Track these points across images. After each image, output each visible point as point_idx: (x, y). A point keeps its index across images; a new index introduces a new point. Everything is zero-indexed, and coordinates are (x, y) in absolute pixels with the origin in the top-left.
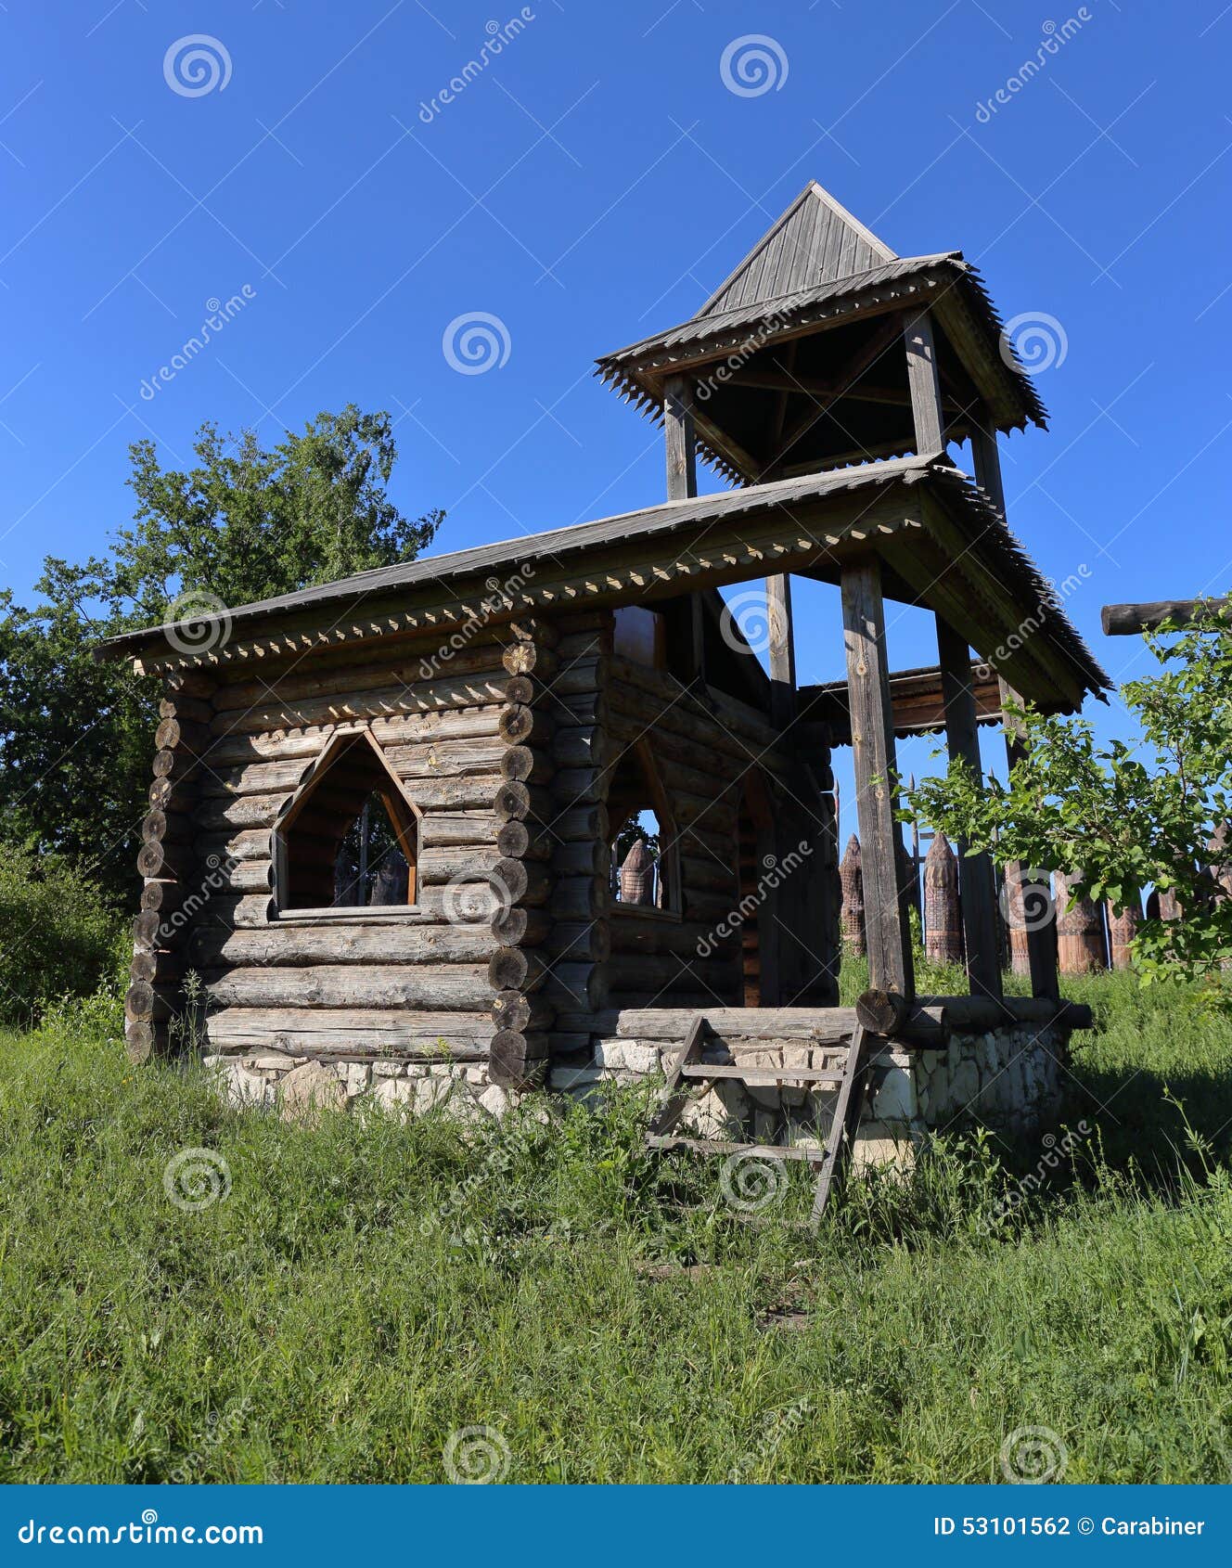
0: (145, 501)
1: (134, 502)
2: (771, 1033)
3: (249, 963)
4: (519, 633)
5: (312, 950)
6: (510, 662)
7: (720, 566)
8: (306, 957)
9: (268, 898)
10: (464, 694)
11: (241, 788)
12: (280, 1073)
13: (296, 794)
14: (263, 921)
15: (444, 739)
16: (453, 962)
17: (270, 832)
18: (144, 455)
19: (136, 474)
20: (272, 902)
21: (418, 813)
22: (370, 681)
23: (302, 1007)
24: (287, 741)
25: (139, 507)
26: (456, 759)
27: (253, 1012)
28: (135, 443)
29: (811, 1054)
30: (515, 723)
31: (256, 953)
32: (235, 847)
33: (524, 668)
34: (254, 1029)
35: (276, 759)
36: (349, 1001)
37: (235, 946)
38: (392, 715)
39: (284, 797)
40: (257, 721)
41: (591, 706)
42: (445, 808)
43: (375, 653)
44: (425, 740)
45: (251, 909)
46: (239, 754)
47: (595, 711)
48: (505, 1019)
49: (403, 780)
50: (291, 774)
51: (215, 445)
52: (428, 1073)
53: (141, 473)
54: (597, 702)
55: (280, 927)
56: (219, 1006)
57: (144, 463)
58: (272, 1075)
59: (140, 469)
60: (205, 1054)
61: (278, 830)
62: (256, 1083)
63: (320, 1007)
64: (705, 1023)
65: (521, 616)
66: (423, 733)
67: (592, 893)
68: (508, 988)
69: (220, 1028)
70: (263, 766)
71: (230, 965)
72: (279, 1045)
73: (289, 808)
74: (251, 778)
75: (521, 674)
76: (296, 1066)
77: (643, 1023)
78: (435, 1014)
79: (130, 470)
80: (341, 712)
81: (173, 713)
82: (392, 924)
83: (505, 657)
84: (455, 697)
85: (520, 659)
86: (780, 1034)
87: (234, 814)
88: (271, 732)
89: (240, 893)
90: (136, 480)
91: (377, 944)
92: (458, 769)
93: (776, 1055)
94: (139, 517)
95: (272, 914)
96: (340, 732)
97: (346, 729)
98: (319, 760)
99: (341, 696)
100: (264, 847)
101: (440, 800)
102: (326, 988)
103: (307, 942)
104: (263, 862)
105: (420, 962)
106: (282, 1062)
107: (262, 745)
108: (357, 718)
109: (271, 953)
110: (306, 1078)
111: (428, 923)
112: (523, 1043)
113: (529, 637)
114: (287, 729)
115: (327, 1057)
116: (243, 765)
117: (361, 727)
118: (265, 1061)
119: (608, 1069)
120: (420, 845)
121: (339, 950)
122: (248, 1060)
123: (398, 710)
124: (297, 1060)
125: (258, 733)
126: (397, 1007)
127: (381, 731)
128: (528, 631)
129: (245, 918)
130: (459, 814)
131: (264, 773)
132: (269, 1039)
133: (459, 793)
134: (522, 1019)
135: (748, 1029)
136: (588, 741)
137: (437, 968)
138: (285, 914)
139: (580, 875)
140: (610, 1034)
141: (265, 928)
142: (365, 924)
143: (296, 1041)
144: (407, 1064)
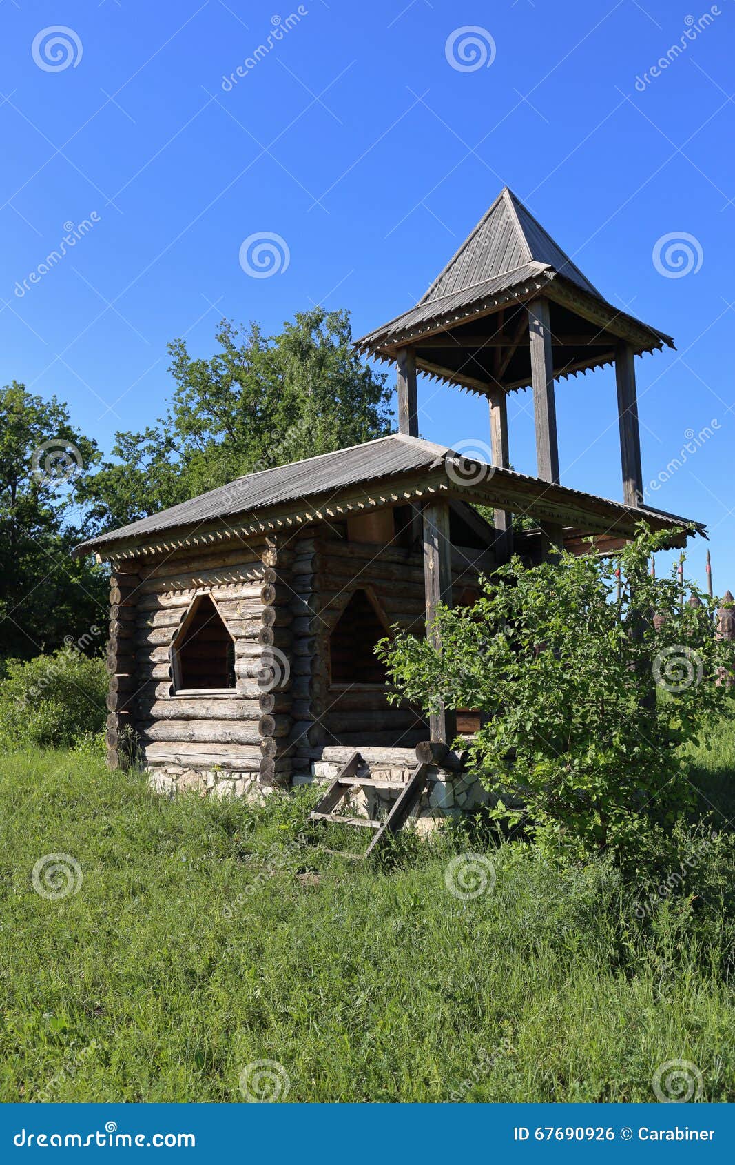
0: (181, 382)
1: (173, 384)
2: (387, 762)
3: (163, 718)
4: (270, 544)
5: (191, 712)
6: (265, 560)
7: (357, 509)
8: (188, 716)
9: (170, 684)
10: (252, 573)
11: (154, 624)
12: (178, 776)
13: (179, 628)
14: (168, 696)
15: (245, 598)
16: (251, 720)
17: (168, 648)
18: (178, 349)
19: (174, 363)
20: (172, 686)
21: (234, 640)
22: (210, 564)
23: (187, 742)
24: (174, 598)
25: (178, 387)
26: (249, 611)
27: (166, 745)
28: (172, 341)
29: (403, 773)
30: (268, 595)
31: (166, 713)
32: (154, 656)
33: (271, 563)
34: (166, 753)
35: (171, 608)
36: (207, 739)
37: (156, 710)
38: (221, 584)
39: (174, 629)
40: (159, 586)
41: (309, 582)
42: (246, 637)
43: (212, 549)
44: (236, 599)
45: (163, 690)
46: (153, 605)
47: (312, 585)
48: (266, 751)
49: (227, 621)
50: (175, 617)
51: (230, 335)
52: (241, 777)
53: (177, 362)
54: (313, 579)
55: (176, 699)
56: (150, 741)
57: (179, 355)
58: (174, 777)
59: (177, 360)
60: (145, 765)
61: (172, 647)
62: (168, 780)
63: (195, 742)
64: (358, 755)
65: (269, 533)
66: (235, 595)
67: (311, 684)
68: (267, 736)
69: (152, 753)
70: (164, 612)
71: (155, 720)
72: (177, 762)
73: (177, 636)
74: (159, 619)
75: (271, 567)
76: (184, 772)
77: (333, 754)
78: (245, 747)
79: (170, 361)
80: (198, 582)
81: (116, 584)
82: (225, 699)
83: (263, 557)
84: (249, 575)
85: (270, 558)
86: (391, 762)
87: (153, 638)
88: (168, 592)
89: (158, 681)
90: (174, 367)
91: (219, 709)
92: (250, 616)
93: (388, 772)
94: (178, 394)
95: (172, 693)
96: (198, 594)
97: (201, 592)
98: (189, 608)
99: (198, 573)
100: (166, 657)
101: (243, 633)
102: (197, 732)
103: (186, 708)
104: (166, 664)
105: (238, 719)
106: (178, 770)
107: (163, 600)
108: (206, 586)
109: (172, 713)
110: (189, 778)
111: (241, 699)
112: (273, 764)
113: (274, 546)
114: (175, 591)
115: (198, 768)
116: (155, 611)
117: (207, 591)
118: (172, 770)
119: (318, 777)
120: (236, 657)
121: (202, 713)
122: (164, 769)
123: (224, 582)
124: (185, 769)
125: (161, 593)
126: (228, 743)
127: (216, 594)
128: (273, 542)
129: (160, 695)
130: (252, 640)
131: (164, 616)
132: (171, 758)
133: (251, 629)
134: (273, 751)
135: (378, 759)
136: (306, 603)
137: (244, 723)
138: (178, 692)
139: (306, 675)
140: (319, 759)
141: (170, 700)
142: (215, 699)
143: (184, 760)
144: (231, 773)
